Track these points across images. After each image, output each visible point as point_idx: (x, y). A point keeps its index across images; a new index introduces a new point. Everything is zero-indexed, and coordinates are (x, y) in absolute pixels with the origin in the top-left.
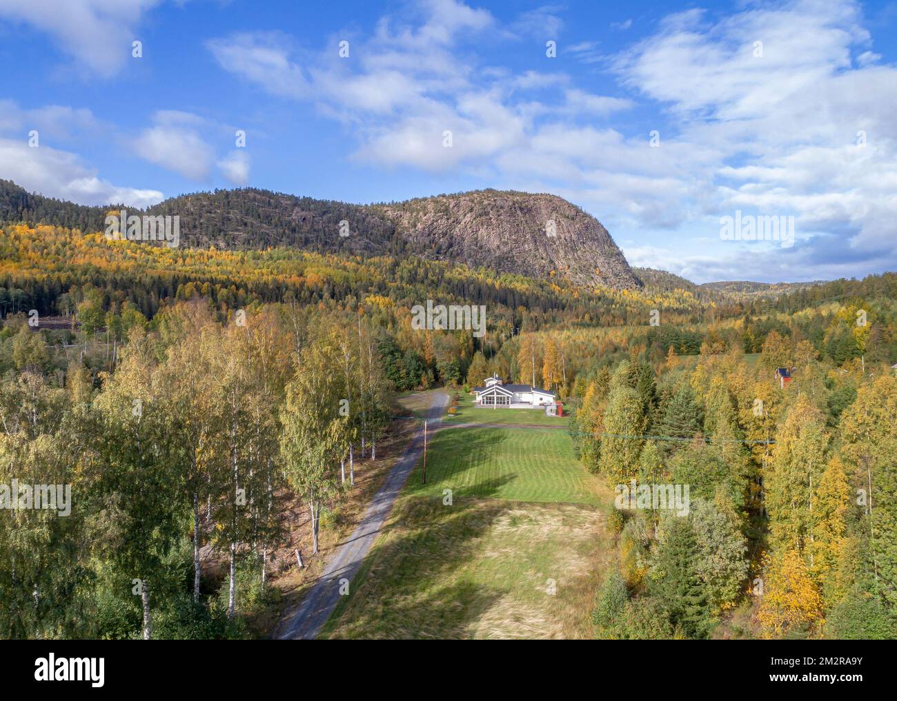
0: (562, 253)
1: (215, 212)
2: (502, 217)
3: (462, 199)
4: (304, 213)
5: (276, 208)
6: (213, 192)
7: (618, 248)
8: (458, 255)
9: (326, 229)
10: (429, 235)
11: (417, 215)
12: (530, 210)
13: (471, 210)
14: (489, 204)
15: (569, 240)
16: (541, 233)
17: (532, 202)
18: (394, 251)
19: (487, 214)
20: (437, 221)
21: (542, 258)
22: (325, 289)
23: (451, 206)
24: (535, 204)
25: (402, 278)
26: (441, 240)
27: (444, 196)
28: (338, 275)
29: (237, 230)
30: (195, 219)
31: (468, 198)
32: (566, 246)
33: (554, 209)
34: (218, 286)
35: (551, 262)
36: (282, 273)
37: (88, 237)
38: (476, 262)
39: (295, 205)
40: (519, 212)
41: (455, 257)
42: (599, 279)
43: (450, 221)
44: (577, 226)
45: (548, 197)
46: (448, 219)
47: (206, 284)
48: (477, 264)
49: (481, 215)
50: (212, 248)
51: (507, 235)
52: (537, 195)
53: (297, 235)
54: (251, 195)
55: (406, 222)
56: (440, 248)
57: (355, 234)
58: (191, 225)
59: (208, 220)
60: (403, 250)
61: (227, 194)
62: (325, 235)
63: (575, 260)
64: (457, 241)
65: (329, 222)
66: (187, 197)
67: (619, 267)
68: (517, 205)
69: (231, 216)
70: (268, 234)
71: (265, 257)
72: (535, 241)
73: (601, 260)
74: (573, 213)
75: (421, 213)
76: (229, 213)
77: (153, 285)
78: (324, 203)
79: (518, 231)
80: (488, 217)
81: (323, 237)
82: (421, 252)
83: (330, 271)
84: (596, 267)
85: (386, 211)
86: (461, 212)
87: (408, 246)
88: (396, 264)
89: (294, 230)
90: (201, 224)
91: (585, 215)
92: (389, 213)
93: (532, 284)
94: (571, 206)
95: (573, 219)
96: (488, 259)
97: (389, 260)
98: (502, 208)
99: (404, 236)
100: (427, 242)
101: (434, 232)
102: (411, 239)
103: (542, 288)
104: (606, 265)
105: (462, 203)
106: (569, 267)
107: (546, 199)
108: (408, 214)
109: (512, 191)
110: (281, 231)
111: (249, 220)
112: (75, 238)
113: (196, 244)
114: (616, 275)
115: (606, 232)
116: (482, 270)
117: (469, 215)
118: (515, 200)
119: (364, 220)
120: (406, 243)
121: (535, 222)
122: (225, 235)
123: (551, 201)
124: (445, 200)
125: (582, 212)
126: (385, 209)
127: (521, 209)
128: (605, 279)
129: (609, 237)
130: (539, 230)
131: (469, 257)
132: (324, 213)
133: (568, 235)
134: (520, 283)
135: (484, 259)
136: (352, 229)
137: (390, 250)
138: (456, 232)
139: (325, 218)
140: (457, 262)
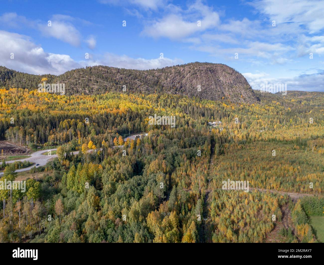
0: (227, 89)
1: (85, 77)
2: (202, 75)
3: (186, 67)
4: (121, 76)
5: (110, 74)
7: (250, 85)
8: (184, 91)
9: (130, 82)
10: (172, 83)
12: (214, 71)
14: (197, 69)
15: (230, 83)
16: (218, 81)
17: (215, 68)
18: (158, 91)
19: (196, 73)
20: (176, 77)
21: (219, 92)
23: (181, 70)
24: (216, 68)
25: (161, 105)
26: (177, 85)
27: (178, 66)
29: (94, 85)
30: (77, 81)
32: (229, 86)
33: (224, 70)
34: (78, 120)
35: (223, 93)
37: (31, 92)
38: (191, 94)
39: (118, 72)
40: (209, 72)
41: (183, 92)
42: (242, 100)
43: (181, 77)
44: (233, 77)
45: (221, 65)
46: (180, 76)
49: (193, 74)
50: (83, 94)
51: (204, 82)
52: (216, 65)
53: (118, 86)
54: (100, 68)
55: (163, 77)
56: (177, 88)
57: (142, 84)
59: (82, 81)
60: (162, 90)
61: (91, 69)
63: (232, 92)
64: (184, 85)
67: (250, 94)
68: (208, 69)
69: (92, 78)
70: (106, 86)
71: (104, 97)
72: (216, 84)
73: (243, 91)
74: (231, 72)
75: (169, 74)
76: (91, 77)
79: (209, 80)
80: (196, 75)
82: (169, 91)
83: (130, 105)
84: (241, 94)
85: (155, 73)
86: (186, 73)
87: (164, 88)
88: (159, 97)
89: (117, 84)
90: (79, 83)
92: (156, 74)
93: (215, 104)
94: (231, 69)
95: (231, 74)
96: (197, 93)
97: (156, 96)
98: (202, 71)
99: (162, 84)
100: (172, 86)
101: (174, 82)
102: (165, 85)
103: (219, 105)
104: (245, 93)
105: (186, 69)
106: (230, 95)
108: (164, 74)
110: (112, 84)
111: (99, 80)
113: (76, 92)
114: (249, 97)
117: (188, 74)
118: (208, 67)
119: (146, 77)
120: (163, 86)
121: (216, 76)
123: (222, 67)
124: (179, 68)
125: (235, 71)
126: (155, 72)
127: (210, 71)
128: (245, 99)
130: (218, 79)
131: (189, 92)
132: (130, 75)
133: (229, 81)
134: (210, 104)
135: (195, 93)
136: (141, 82)
137: (156, 91)
138: (184, 81)
139: (130, 78)
140: (184, 95)
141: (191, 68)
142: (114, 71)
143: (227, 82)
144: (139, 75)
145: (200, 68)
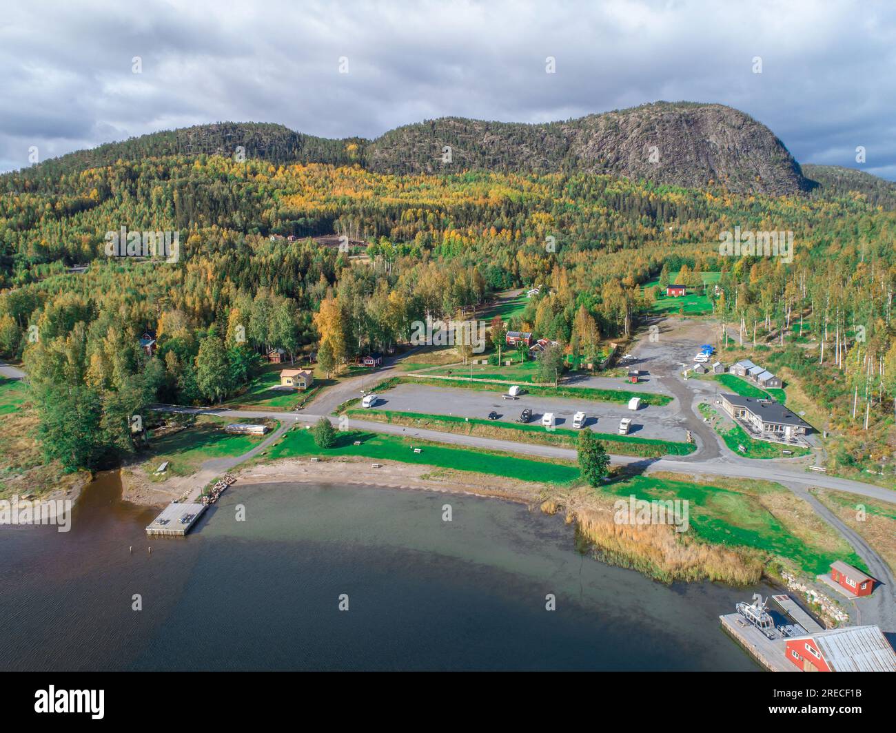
0: (723, 162)
1: (424, 142)
2: (667, 131)
3: (631, 115)
4: (492, 137)
5: (471, 134)
6: (422, 123)
8: (623, 168)
9: (510, 150)
10: (598, 151)
11: (590, 132)
12: (695, 122)
14: (656, 119)
15: (732, 149)
16: (705, 144)
17: (699, 114)
18: (566, 167)
19: (652, 129)
20: (606, 137)
21: (703, 168)
22: (502, 208)
23: (620, 123)
24: (702, 116)
25: (567, 193)
26: (609, 155)
27: (615, 112)
28: (514, 195)
29: (440, 157)
30: (410, 149)
31: (636, 114)
32: (729, 155)
33: (721, 120)
34: (427, 211)
35: (712, 171)
36: (472, 196)
37: (339, 169)
38: (638, 174)
39: (487, 129)
40: (684, 125)
41: (620, 170)
42: (758, 186)
43: (619, 137)
44: (743, 135)
45: (715, 108)
46: (616, 135)
47: (420, 210)
48: (640, 176)
49: (647, 130)
50: (422, 173)
51: (670, 148)
53: (486, 157)
54: (452, 123)
55: (580, 138)
56: (609, 161)
57: (534, 153)
58: (407, 155)
59: (419, 149)
60: (575, 165)
61: (433, 124)
62: (509, 156)
63: (736, 168)
64: (623, 155)
65: (513, 144)
66: (403, 129)
67: (783, 173)
68: (683, 118)
69: (436, 144)
70: (463, 158)
71: (461, 180)
72: (698, 152)
74: (740, 122)
75: (593, 130)
76: (434, 142)
77: (387, 212)
78: (510, 126)
79: (681, 144)
80: (653, 132)
81: (507, 158)
82: (590, 167)
83: (508, 192)
84: (757, 174)
85: (563, 129)
86: (629, 128)
87: (579, 161)
88: (566, 180)
89: (484, 154)
90: (414, 153)
91: (754, 123)
92: (565, 131)
93: (687, 194)
94: (738, 114)
95: (739, 128)
96: (650, 172)
97: (560, 176)
98: (668, 122)
99: (576, 153)
100: (596, 157)
101: (603, 148)
102: (582, 155)
104: (769, 172)
105: (631, 119)
106: (729, 175)
107: (714, 110)
108: (582, 131)
109: (684, 102)
110: (474, 154)
112: (332, 172)
114: (778, 181)
116: (642, 182)
117: (635, 131)
118: (683, 111)
119: (543, 139)
120: (577, 158)
121: (699, 133)
122: (432, 161)
123: (719, 111)
124: (615, 117)
125: (751, 120)
126: (563, 127)
127: (687, 122)
128: (765, 185)
130: (703, 141)
131: (634, 169)
132: (510, 135)
133: (731, 145)
134: (674, 194)
135: (647, 171)
136: (532, 149)
137: (563, 167)
138: (623, 147)
139: (510, 141)
140: (622, 175)
141: (644, 117)
142: (478, 128)
143: (726, 146)
144: (529, 134)
145: (662, 115)
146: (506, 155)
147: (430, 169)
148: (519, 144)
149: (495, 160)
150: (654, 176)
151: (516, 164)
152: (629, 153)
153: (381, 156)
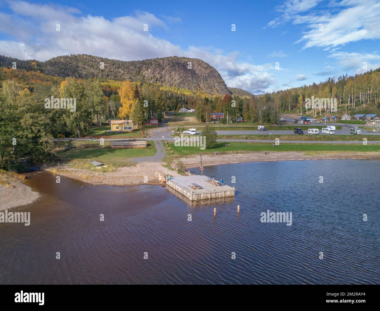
0: (202, 81)
1: (73, 64)
2: (180, 67)
3: (165, 60)
4: (106, 64)
5: (95, 62)
6: (70, 56)
7: (223, 80)
8: (164, 81)
9: (115, 71)
10: (153, 74)
11: (149, 65)
13: (169, 64)
14: (175, 62)
15: (205, 76)
16: (195, 74)
18: (140, 80)
20: (156, 68)
21: (195, 83)
23: (161, 63)
24: (192, 62)
26: (158, 76)
27: (158, 58)
29: (82, 71)
31: (167, 60)
32: (204, 79)
33: (200, 65)
35: (198, 85)
37: (29, 72)
38: (170, 84)
39: (103, 61)
40: (186, 66)
41: (163, 82)
42: (216, 91)
43: (161, 68)
44: (208, 71)
45: (197, 60)
46: (160, 68)
48: (171, 85)
49: (172, 67)
50: (74, 77)
51: (182, 74)
52: (193, 59)
53: (104, 73)
54: (85, 57)
55: (144, 68)
56: (158, 78)
57: (125, 73)
58: (65, 69)
59: (71, 67)
60: (144, 79)
61: (76, 57)
62: (114, 73)
63: (207, 84)
64: (163, 76)
65: (115, 68)
66: (60, 57)
67: (223, 87)
70: (93, 72)
72: (192, 77)
73: (216, 84)
74: (206, 66)
76: (78, 64)
78: (113, 61)
80: (175, 67)
81: (114, 74)
82: (150, 80)
84: (214, 87)
85: (137, 64)
86: (165, 65)
89: (102, 71)
91: (211, 67)
92: (138, 65)
93: (191, 92)
94: (206, 64)
95: (206, 69)
97: (139, 83)
98: (180, 64)
99: (144, 74)
100: (152, 77)
101: (155, 72)
102: (146, 75)
103: (195, 94)
104: (218, 86)
105: (165, 62)
106: (205, 86)
107: (196, 61)
108: (145, 66)
109: (184, 57)
111: (86, 67)
112: (25, 73)
113: (68, 75)
114: (222, 90)
115: (219, 74)
116: (173, 87)
117: (168, 66)
118: (185, 61)
119: (128, 67)
120: (144, 77)
122: (78, 72)
123: (198, 61)
124: (158, 60)
125: (210, 66)
126: (136, 63)
128: (218, 91)
129: (220, 75)
130: (194, 72)
131: (168, 82)
132: (114, 65)
133: (204, 75)
134: (187, 92)
135: (174, 83)
136: (124, 71)
137: (139, 79)
138: (163, 72)
139: (114, 66)
140: (164, 84)
141: (170, 61)
142: (98, 60)
143: (203, 75)
144: (122, 65)
145: (177, 61)
146: (113, 73)
147: (77, 76)
148: (118, 68)
149: (108, 74)
150: (177, 85)
151: (118, 77)
152: (166, 76)
153: (51, 68)
